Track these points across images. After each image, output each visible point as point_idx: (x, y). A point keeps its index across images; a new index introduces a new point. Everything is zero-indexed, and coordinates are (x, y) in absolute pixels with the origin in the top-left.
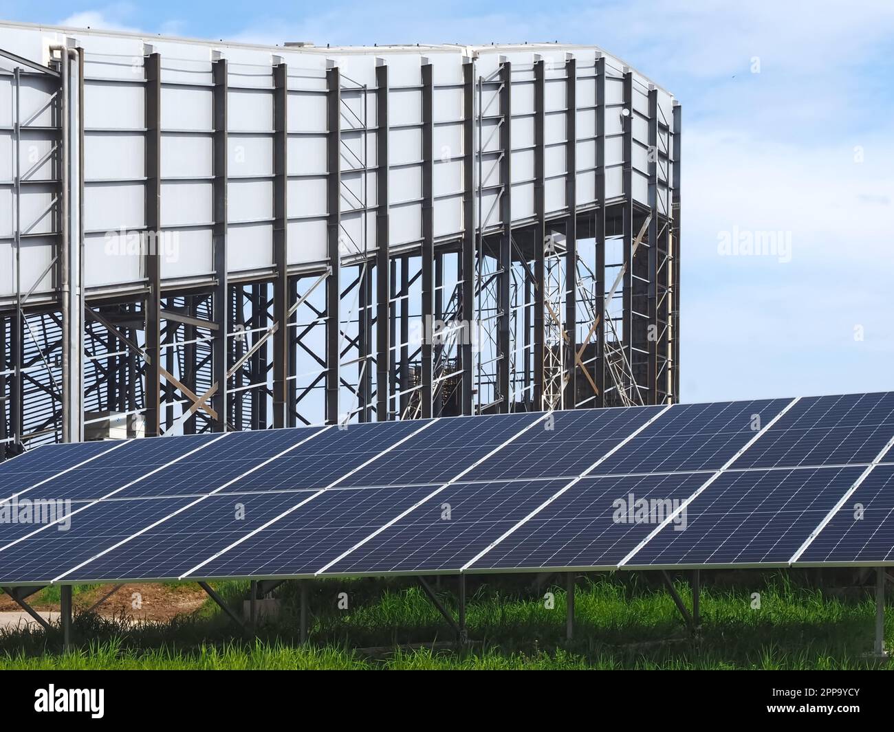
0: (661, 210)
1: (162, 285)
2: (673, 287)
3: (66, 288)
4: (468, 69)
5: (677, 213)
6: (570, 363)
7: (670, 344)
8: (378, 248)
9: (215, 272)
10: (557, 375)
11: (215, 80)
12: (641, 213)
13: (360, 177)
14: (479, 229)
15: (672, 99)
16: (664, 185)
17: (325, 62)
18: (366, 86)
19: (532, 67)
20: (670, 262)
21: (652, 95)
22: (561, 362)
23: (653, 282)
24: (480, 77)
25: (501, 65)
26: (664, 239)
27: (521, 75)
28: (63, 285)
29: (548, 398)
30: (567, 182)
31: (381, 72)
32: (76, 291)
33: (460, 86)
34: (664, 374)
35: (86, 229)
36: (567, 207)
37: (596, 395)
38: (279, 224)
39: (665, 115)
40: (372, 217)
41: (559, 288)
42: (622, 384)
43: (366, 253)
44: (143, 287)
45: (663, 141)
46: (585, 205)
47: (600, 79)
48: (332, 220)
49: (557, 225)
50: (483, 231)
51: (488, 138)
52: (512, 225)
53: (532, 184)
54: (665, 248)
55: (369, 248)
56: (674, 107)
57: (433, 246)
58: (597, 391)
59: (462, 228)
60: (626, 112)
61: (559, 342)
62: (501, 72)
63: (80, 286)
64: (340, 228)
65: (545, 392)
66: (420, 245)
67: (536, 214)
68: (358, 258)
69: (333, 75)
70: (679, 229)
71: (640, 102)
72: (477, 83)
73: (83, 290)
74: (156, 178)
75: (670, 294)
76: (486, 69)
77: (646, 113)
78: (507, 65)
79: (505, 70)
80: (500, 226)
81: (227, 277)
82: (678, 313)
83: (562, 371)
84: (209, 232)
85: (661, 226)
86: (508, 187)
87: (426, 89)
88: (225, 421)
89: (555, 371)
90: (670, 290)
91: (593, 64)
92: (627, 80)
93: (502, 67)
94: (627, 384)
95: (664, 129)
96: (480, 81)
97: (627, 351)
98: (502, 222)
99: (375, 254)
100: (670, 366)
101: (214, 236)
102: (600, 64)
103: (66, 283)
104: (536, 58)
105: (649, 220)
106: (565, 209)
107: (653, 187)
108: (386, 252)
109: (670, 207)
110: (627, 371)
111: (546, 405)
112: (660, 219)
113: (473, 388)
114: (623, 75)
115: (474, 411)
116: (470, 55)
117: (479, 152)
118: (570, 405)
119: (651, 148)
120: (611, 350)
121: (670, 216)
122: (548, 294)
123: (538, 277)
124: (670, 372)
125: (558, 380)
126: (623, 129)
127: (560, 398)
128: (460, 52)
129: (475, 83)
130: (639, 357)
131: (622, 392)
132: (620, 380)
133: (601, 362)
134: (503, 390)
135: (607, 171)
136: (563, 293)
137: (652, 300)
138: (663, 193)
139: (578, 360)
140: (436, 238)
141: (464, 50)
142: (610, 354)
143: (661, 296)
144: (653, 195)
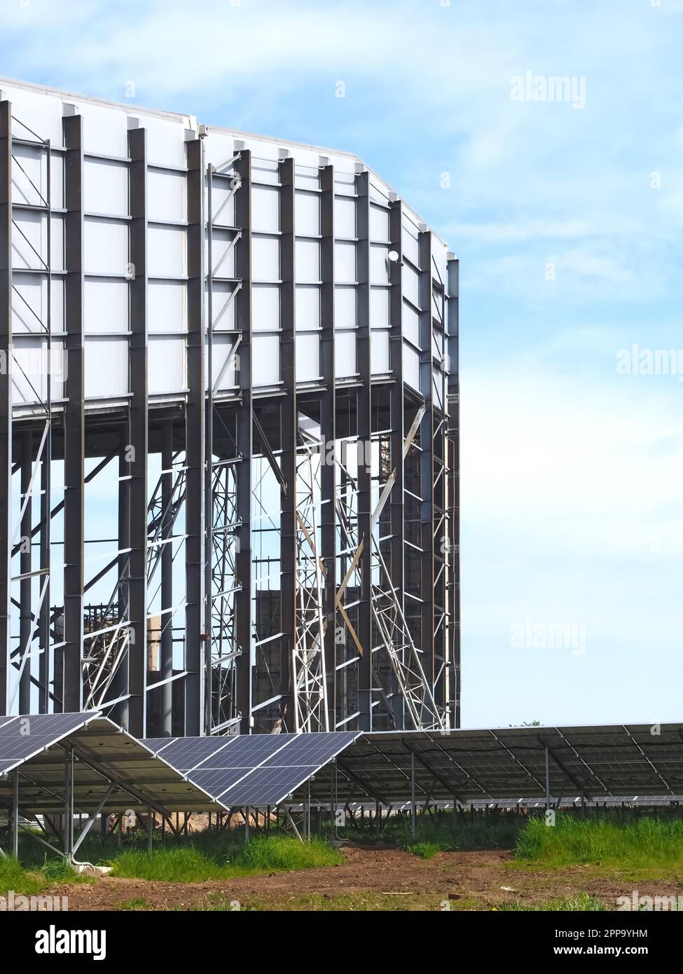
0: (435, 402)
2: (450, 512)
4: (193, 148)
5: (454, 408)
6: (329, 607)
7: (447, 591)
8: (67, 400)
10: (314, 621)
12: (414, 401)
13: (40, 283)
14: (209, 392)
15: (446, 250)
16: (439, 367)
18: (48, 141)
19: (276, 166)
20: (446, 476)
21: (424, 239)
22: (320, 602)
23: (428, 501)
24: (209, 165)
25: (235, 153)
26: (439, 442)
27: (263, 173)
29: (301, 654)
30: (321, 342)
31: (72, 125)
33: (181, 173)
34: (441, 633)
36: (322, 378)
37: (359, 655)
39: (439, 272)
40: (58, 348)
41: (311, 495)
42: (391, 642)
43: (48, 404)
45: (437, 308)
46: (344, 379)
47: (362, 202)
49: (312, 403)
50: (215, 395)
51: (220, 259)
52: (254, 392)
53: (277, 338)
54: (440, 454)
55: (53, 398)
56: (449, 262)
57: (147, 408)
58: (361, 650)
59: (184, 387)
60: (394, 256)
61: (315, 573)
62: (236, 165)
65: (297, 646)
66: (126, 404)
67: (282, 382)
68: (37, 411)
70: (458, 431)
71: (410, 248)
72: (205, 173)
75: (446, 521)
76: (217, 154)
77: (415, 262)
78: (245, 155)
79: (243, 161)
80: (236, 391)
83: (319, 613)
85: (436, 424)
86: (247, 335)
87: (136, 166)
89: (310, 615)
90: (447, 514)
91: (352, 180)
92: (394, 210)
93: (238, 156)
94: (398, 642)
95: (439, 289)
96: (209, 171)
97: (399, 593)
98: (238, 387)
99: (61, 409)
100: (447, 623)
102: (361, 180)
104: (282, 153)
105: (421, 413)
106: (319, 382)
107: (426, 367)
108: (80, 407)
109: (446, 400)
110: (400, 623)
111: (299, 665)
112: (434, 415)
113: (203, 632)
114: (390, 203)
115: (203, 666)
116: (195, 128)
117: (209, 277)
118: (330, 667)
119: (424, 313)
120: (377, 592)
121: (446, 412)
122: (297, 502)
123: (286, 475)
124: (447, 630)
125: (315, 629)
126: (390, 280)
127: (319, 654)
128: (181, 121)
129: (204, 172)
130: (411, 607)
131: (393, 654)
132: (389, 638)
133: (364, 608)
134: (242, 639)
135: (373, 335)
136: (318, 501)
137: (427, 525)
138: (437, 378)
139: (337, 602)
140: (152, 397)
141: (185, 119)
142: (375, 598)
143: (437, 523)
144: (426, 380)
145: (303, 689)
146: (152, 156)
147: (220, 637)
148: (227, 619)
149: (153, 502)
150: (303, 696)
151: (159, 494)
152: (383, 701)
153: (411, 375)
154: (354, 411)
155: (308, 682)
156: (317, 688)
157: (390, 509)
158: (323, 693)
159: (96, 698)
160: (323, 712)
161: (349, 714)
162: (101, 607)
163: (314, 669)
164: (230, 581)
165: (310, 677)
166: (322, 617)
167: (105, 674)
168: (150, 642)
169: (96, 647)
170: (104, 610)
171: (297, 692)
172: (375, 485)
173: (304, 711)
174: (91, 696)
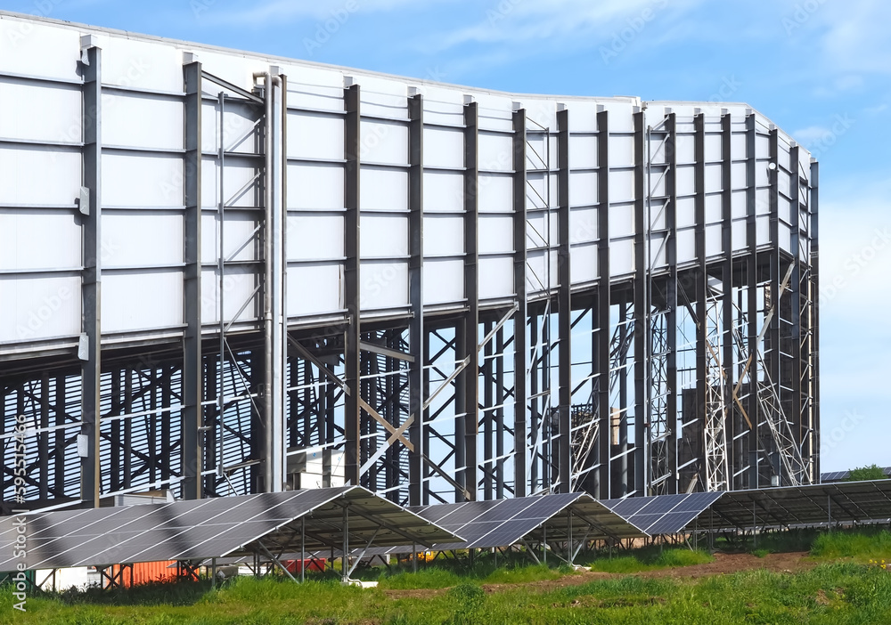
0: (802, 258)
1: (361, 316)
2: (812, 330)
3: (269, 316)
4: (638, 118)
5: (815, 261)
6: (728, 399)
7: (810, 383)
8: (560, 286)
9: (410, 305)
10: (718, 409)
11: (410, 115)
12: (787, 259)
13: (543, 217)
14: (649, 270)
15: (810, 156)
16: (804, 235)
17: (511, 104)
18: (548, 129)
19: (692, 120)
20: (810, 307)
21: (794, 152)
22: (722, 397)
23: (797, 325)
24: (649, 126)
25: (666, 116)
26: (804, 285)
27: (684, 126)
28: (266, 313)
29: (710, 431)
30: (723, 229)
31: (562, 116)
32: (279, 319)
33: (631, 134)
34: (806, 411)
35: (289, 258)
36: (723, 252)
37: (749, 429)
38: (470, 259)
39: (804, 172)
40: (554, 255)
41: (717, 329)
42: (772, 419)
43: (549, 290)
44: (342, 318)
45: (803, 196)
46: (738, 251)
47: (750, 134)
48: (519, 257)
49: (716, 269)
50: (653, 272)
51: (656, 185)
52: (678, 267)
53: (693, 230)
54: (805, 293)
55: (552, 286)
56: (812, 164)
57: (609, 285)
58: (750, 425)
59: (633, 269)
60: (772, 166)
62: (666, 123)
63: (283, 315)
64: (526, 265)
65: (707, 427)
66: (596, 284)
67: (697, 258)
68: (542, 295)
69: (519, 117)
70: (818, 276)
71: (784, 159)
73: (285, 320)
74: (356, 209)
75: (810, 336)
76: (654, 119)
77: (787, 167)
78: (672, 116)
79: (670, 120)
80: (667, 268)
81: (423, 310)
82: (818, 353)
83: (722, 405)
84: (405, 266)
85: (802, 273)
86: (673, 231)
87: (602, 135)
88: (422, 453)
89: (715, 406)
90: (810, 332)
91: (744, 120)
92: (773, 136)
93: (668, 118)
94: (776, 417)
95: (804, 183)
96: (648, 130)
97: (776, 387)
98: (668, 265)
99: (557, 292)
100: (810, 403)
101: (409, 269)
102: (750, 120)
103: (269, 311)
104: (696, 112)
105: (792, 267)
106: (722, 255)
107: (795, 236)
108: (568, 289)
109: (810, 256)
110: (777, 407)
111: (709, 438)
112: (801, 267)
113: (645, 422)
114: (770, 132)
115: (646, 443)
116: (640, 105)
117: (649, 197)
118: (729, 438)
119: (793, 201)
120: (762, 387)
121: (809, 264)
122: (707, 334)
123: (700, 317)
124: (810, 408)
125: (719, 414)
126: (770, 182)
127: (722, 431)
128: (631, 102)
129: (645, 132)
130: (785, 395)
131: (772, 427)
132: (770, 416)
133: (753, 398)
134: (671, 424)
135: (758, 221)
136: (721, 332)
137: (796, 341)
138: (803, 242)
139: (734, 396)
140: (612, 278)
141: (633, 100)
142: (760, 391)
143: (803, 338)
144: (795, 244)
145: (712, 453)
146: (612, 126)
147: (657, 421)
148: (662, 410)
149: (614, 340)
150: (712, 458)
151: (618, 334)
152: (766, 458)
153: (784, 243)
154: (745, 269)
155: (714, 449)
156: (720, 452)
157: (771, 332)
158: (724, 456)
159: (579, 465)
160: (724, 467)
161: (744, 466)
162: (581, 406)
163: (719, 440)
164: (664, 386)
165: (716, 446)
166: (724, 407)
167: (584, 450)
168: (612, 426)
169: (579, 435)
170: (584, 407)
171: (707, 456)
172: (760, 317)
173: (712, 467)
174: (576, 464)
